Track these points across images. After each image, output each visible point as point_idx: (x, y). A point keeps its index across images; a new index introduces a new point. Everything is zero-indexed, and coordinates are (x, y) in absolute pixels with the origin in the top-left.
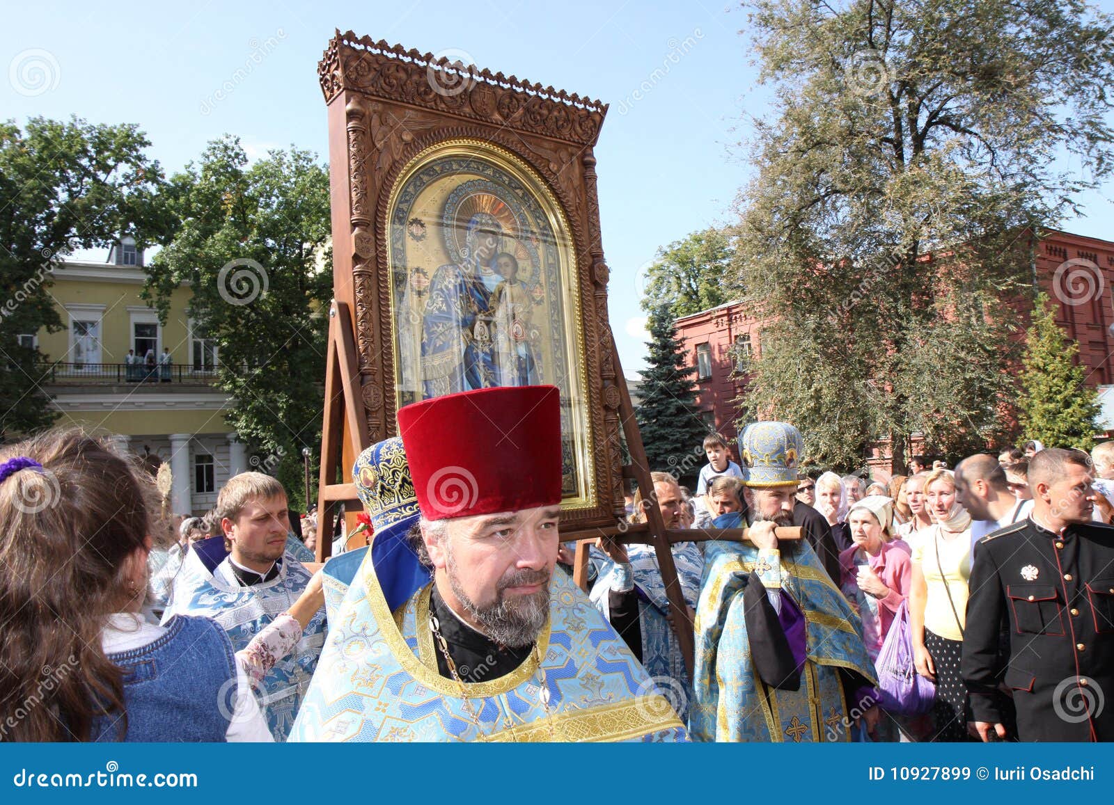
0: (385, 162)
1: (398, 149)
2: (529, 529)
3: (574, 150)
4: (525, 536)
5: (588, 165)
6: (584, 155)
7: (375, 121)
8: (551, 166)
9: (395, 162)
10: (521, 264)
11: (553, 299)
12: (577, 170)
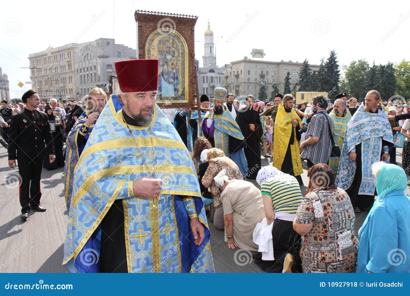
0: (146, 35)
1: (148, 32)
2: (148, 96)
3: (190, 27)
4: (147, 98)
5: (193, 31)
6: (192, 28)
7: (144, 27)
8: (183, 32)
9: (148, 35)
10: (176, 53)
11: (183, 60)
12: (190, 32)
